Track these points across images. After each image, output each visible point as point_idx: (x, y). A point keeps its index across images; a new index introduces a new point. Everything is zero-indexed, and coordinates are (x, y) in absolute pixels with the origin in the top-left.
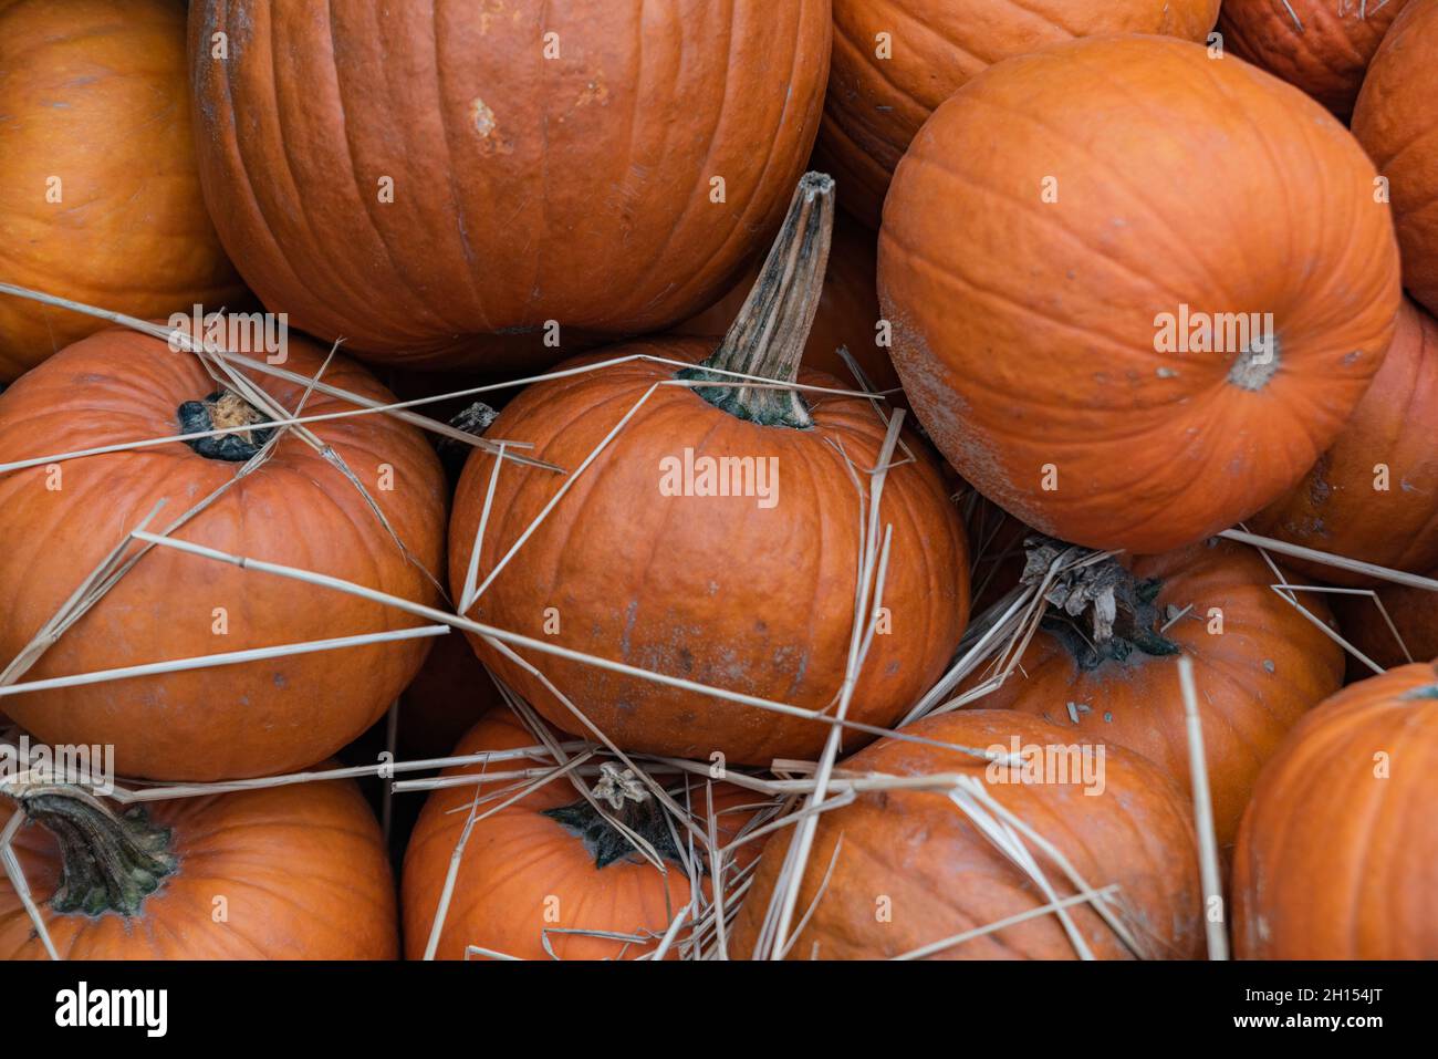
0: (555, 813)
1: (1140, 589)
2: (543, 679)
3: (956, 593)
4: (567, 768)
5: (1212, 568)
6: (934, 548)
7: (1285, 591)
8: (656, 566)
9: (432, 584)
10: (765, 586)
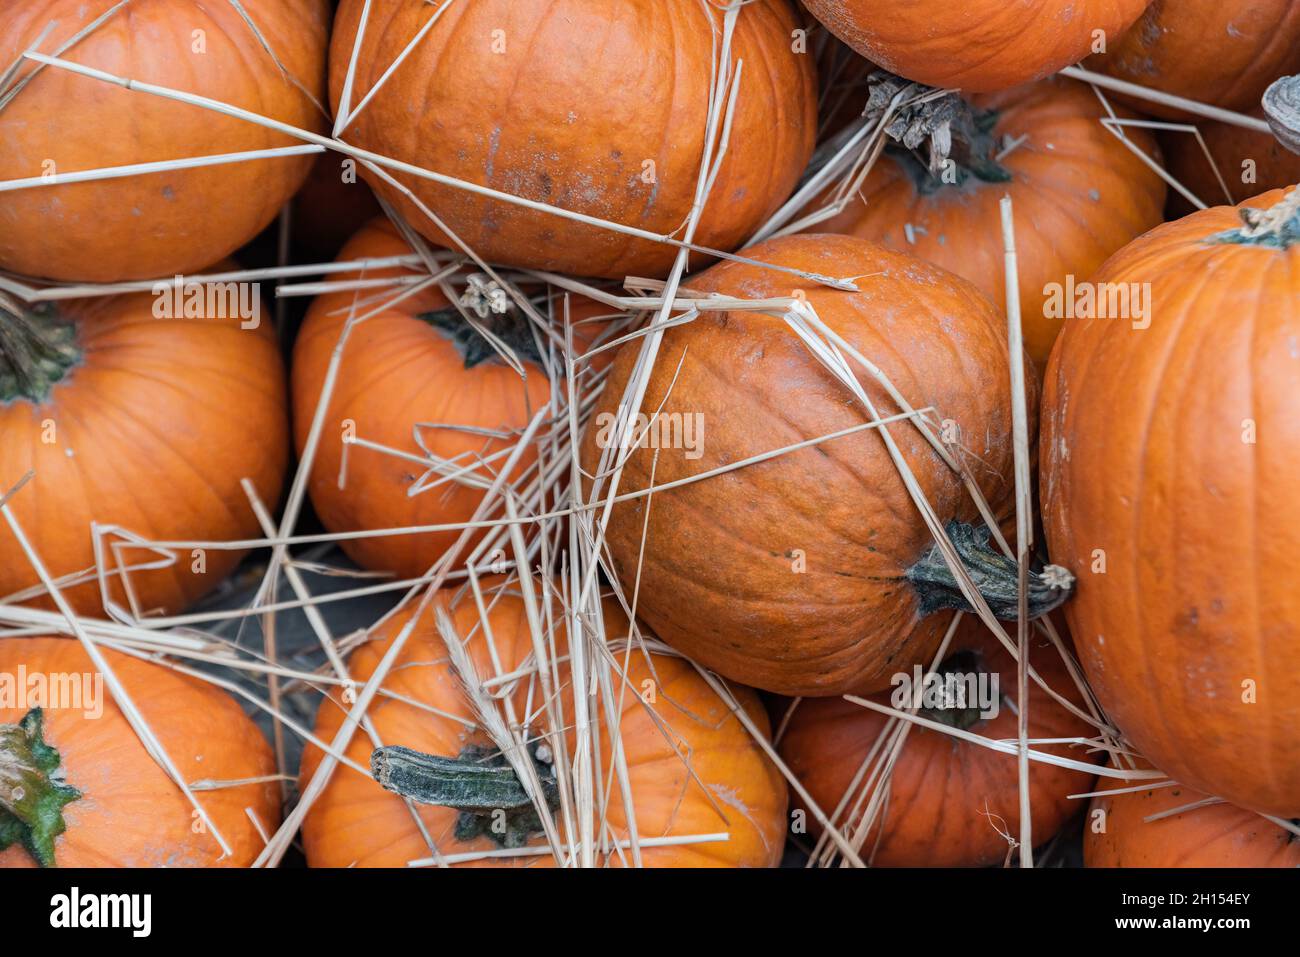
0: (428, 317)
1: (977, 120)
2: (413, 197)
3: (803, 123)
4: (440, 276)
5: (1048, 101)
6: (783, 82)
7: (1114, 125)
8: (518, 95)
9: (312, 103)
10: (620, 116)
